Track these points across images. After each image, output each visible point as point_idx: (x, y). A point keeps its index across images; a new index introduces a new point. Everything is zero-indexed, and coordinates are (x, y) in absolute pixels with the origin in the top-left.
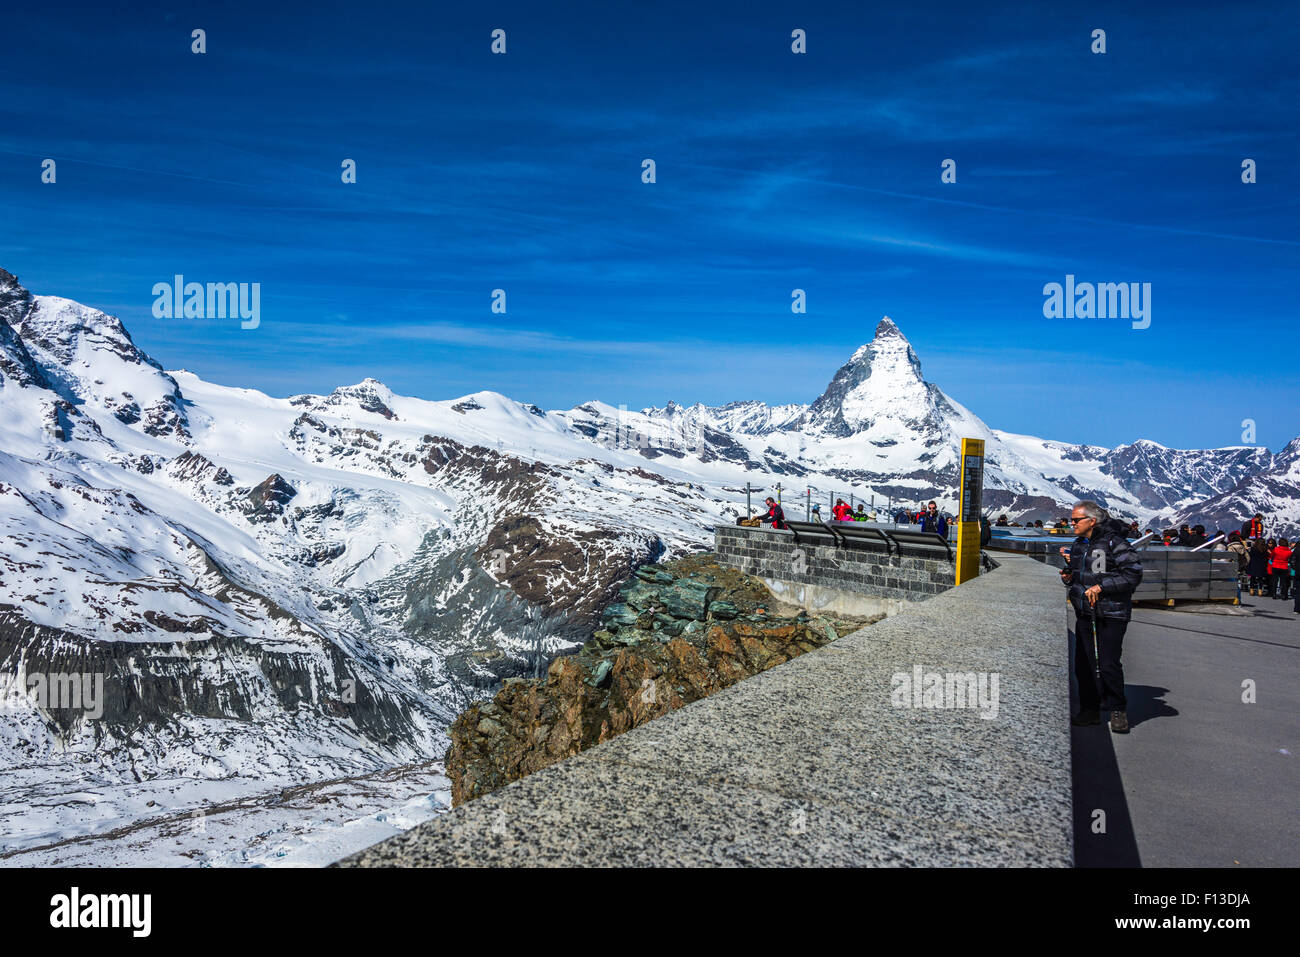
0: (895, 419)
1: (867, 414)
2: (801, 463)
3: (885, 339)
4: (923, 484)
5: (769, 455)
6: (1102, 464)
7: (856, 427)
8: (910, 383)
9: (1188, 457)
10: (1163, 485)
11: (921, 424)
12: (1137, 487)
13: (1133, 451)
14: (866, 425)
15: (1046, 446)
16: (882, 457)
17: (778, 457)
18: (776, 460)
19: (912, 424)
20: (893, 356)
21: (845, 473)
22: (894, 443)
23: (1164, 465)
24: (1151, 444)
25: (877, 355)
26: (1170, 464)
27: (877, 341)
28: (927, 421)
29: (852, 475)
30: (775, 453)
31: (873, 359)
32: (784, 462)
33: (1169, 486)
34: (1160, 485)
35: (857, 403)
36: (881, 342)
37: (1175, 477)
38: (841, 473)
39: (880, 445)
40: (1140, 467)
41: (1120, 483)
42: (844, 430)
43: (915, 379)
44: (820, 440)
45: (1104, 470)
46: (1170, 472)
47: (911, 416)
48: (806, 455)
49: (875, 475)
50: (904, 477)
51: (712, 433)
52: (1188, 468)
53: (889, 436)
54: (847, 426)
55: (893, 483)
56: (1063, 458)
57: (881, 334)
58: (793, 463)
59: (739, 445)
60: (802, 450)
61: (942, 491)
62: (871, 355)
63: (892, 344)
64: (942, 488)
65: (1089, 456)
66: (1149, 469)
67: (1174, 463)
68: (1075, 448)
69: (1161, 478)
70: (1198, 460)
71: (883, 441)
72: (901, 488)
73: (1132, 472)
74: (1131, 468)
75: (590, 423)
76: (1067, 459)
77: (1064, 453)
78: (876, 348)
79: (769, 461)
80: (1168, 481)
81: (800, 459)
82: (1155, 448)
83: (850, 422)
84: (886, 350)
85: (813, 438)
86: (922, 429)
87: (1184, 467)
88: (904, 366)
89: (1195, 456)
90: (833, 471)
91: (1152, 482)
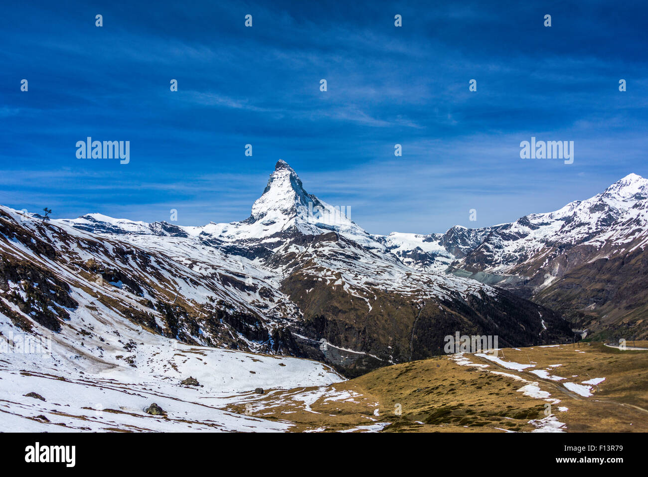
0: (278, 210)
1: (264, 210)
2: (220, 239)
3: (280, 171)
4: (277, 239)
5: (202, 236)
6: (439, 241)
7: (257, 217)
8: (288, 192)
9: (479, 232)
10: (466, 247)
11: (289, 211)
12: (454, 250)
13: (452, 231)
14: (262, 216)
15: (416, 236)
16: (265, 230)
17: (207, 237)
18: (205, 238)
19: (285, 212)
20: (283, 179)
21: (243, 241)
22: (274, 223)
23: (466, 237)
24: (460, 227)
25: (274, 179)
26: (469, 236)
27: (276, 173)
28: (292, 209)
29: (246, 242)
30: (206, 234)
31: (272, 182)
32: (210, 239)
33: (469, 247)
34: (464, 247)
35: (259, 205)
36: (278, 173)
37: (472, 243)
38: (241, 241)
39: (267, 225)
40: (455, 239)
41: (446, 249)
42: (252, 220)
43: (291, 189)
44: (238, 226)
45: (439, 244)
46: (470, 240)
47: (285, 208)
48: (225, 235)
49: (257, 240)
50: (269, 238)
51: (169, 226)
52: (479, 237)
53: (272, 219)
54: (252, 218)
55: (263, 242)
56: (424, 241)
57: (278, 169)
58: (215, 239)
59: (183, 231)
60: (224, 232)
61: (285, 242)
62: (272, 180)
63: (283, 173)
64: (285, 240)
65: (436, 239)
66: (459, 240)
67: (471, 235)
68: (429, 236)
69: (464, 243)
70: (483, 233)
71: (268, 223)
72: (265, 243)
73: (451, 242)
74: (451, 240)
75: (86, 224)
76: (426, 242)
77: (424, 239)
78: (275, 176)
79: (201, 239)
80: (468, 245)
81: (221, 236)
82: (462, 229)
83: (255, 215)
84: (280, 176)
85: (235, 226)
86: (290, 214)
87: (477, 237)
88: (287, 183)
89: (482, 231)
90: (237, 240)
91: (460, 246)
